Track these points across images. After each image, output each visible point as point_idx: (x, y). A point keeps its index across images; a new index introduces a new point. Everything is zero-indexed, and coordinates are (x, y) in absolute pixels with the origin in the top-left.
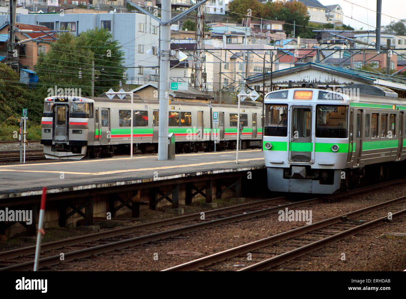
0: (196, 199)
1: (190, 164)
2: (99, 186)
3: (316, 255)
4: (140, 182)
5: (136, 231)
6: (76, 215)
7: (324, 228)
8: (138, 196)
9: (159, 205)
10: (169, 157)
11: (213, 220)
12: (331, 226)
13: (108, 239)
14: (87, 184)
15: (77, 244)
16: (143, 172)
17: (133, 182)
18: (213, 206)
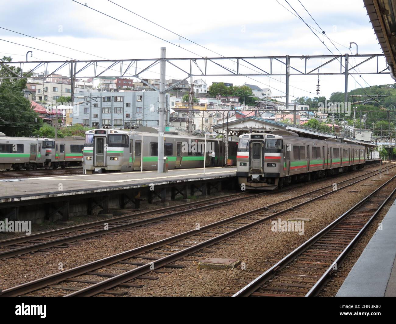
0: (178, 197)
1: (176, 175)
2: (112, 190)
3: (245, 234)
4: (140, 187)
5: (135, 218)
6: (98, 207)
7: (253, 215)
8: (139, 195)
9: (154, 201)
10: (164, 171)
11: (185, 210)
12: (257, 213)
13: (115, 223)
14: (104, 188)
15: (94, 227)
16: (143, 180)
17: (135, 187)
18: (188, 201)
